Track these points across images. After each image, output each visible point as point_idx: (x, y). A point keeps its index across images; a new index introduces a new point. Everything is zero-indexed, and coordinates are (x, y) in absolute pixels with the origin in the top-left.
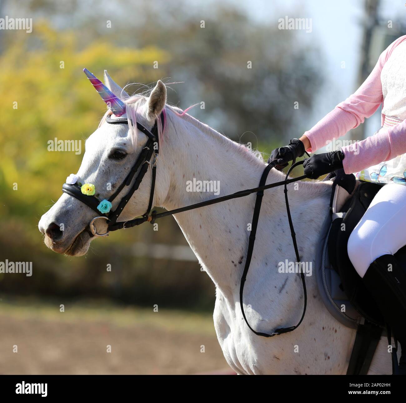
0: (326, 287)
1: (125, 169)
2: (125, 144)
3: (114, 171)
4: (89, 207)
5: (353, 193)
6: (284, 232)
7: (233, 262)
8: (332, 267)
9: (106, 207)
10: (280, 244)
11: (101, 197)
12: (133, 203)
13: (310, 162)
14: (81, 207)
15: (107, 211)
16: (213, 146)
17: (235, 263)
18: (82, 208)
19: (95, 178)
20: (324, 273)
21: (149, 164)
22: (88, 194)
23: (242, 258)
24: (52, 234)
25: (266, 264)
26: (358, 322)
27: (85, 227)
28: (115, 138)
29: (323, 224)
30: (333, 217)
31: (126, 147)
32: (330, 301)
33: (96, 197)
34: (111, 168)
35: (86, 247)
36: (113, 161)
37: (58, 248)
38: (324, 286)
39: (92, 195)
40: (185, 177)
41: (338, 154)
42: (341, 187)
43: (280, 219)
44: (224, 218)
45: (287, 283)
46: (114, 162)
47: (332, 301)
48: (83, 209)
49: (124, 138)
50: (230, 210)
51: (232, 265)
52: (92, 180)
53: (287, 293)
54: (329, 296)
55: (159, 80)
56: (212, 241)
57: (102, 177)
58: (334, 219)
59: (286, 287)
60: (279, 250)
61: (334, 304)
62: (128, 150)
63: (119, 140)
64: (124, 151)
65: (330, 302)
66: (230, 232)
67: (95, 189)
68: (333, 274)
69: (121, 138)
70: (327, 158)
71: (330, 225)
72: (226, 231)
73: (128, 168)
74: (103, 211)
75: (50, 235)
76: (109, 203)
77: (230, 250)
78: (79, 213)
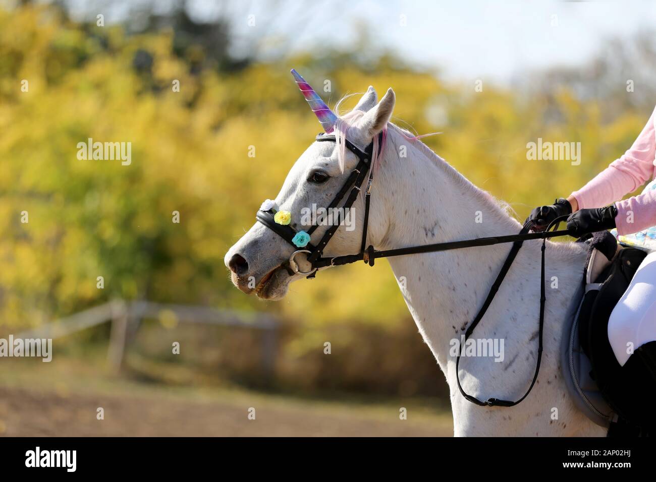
0: (573, 374)
1: (327, 195)
2: (327, 164)
3: (314, 197)
4: (283, 240)
5: (613, 259)
6: (522, 299)
7: (454, 327)
8: (582, 349)
9: (302, 240)
10: (515, 313)
11: (298, 228)
12: (339, 238)
13: (576, 216)
14: (274, 238)
15: (304, 244)
16: (445, 183)
17: (457, 328)
18: (275, 240)
19: (291, 205)
20: (571, 357)
21: (358, 191)
22: (281, 223)
23: (466, 324)
24: (237, 268)
25: (495, 334)
26: (610, 420)
27: (281, 263)
28: (317, 158)
29: (573, 297)
30: (586, 288)
31: (329, 167)
32: (577, 391)
33: (293, 228)
34: (310, 194)
35: (284, 288)
36: (313, 184)
37: (243, 285)
38: (570, 373)
39: (287, 224)
40: (407, 213)
41: (610, 210)
42: (599, 251)
43: (521, 284)
44: (449, 272)
45: (516, 360)
46: (314, 186)
47: (580, 392)
48: (276, 242)
49: (328, 158)
50: (458, 264)
51: (453, 331)
52: (288, 207)
53: (514, 372)
54: (577, 385)
55: (390, 88)
56: (432, 298)
57: (300, 204)
58: (588, 291)
59: (514, 365)
60: (514, 319)
61: (582, 395)
62: (331, 172)
63: (322, 160)
64: (325, 172)
65: (578, 393)
66: (454, 290)
67: (291, 217)
68: (583, 358)
69: (324, 158)
70: (597, 213)
71: (582, 298)
72: (449, 288)
73: (331, 195)
74: (299, 245)
75: (234, 269)
76: (306, 235)
77: (451, 312)
78: (270, 245)
